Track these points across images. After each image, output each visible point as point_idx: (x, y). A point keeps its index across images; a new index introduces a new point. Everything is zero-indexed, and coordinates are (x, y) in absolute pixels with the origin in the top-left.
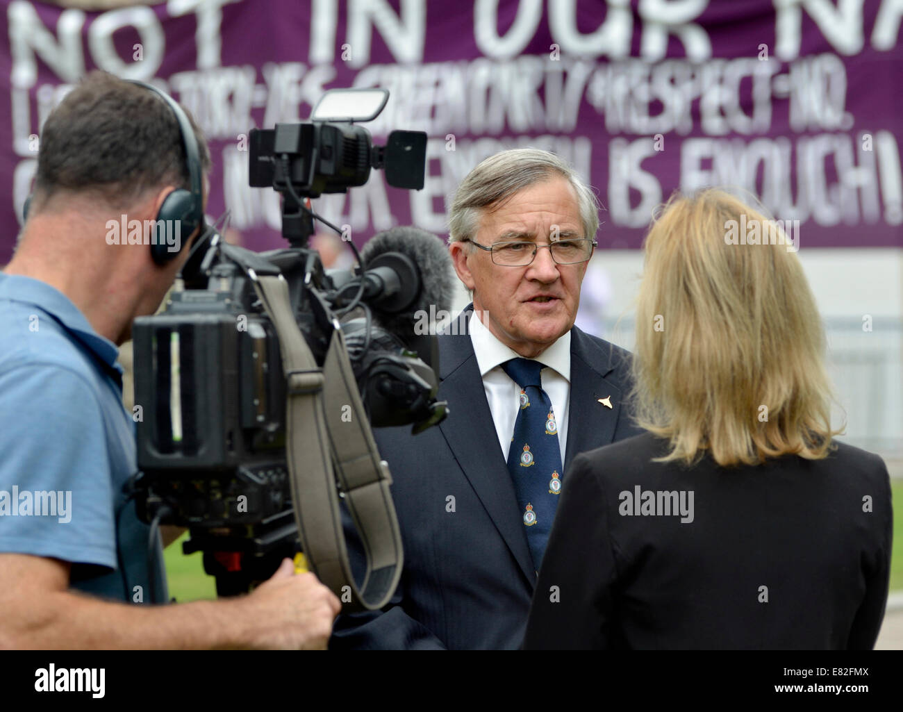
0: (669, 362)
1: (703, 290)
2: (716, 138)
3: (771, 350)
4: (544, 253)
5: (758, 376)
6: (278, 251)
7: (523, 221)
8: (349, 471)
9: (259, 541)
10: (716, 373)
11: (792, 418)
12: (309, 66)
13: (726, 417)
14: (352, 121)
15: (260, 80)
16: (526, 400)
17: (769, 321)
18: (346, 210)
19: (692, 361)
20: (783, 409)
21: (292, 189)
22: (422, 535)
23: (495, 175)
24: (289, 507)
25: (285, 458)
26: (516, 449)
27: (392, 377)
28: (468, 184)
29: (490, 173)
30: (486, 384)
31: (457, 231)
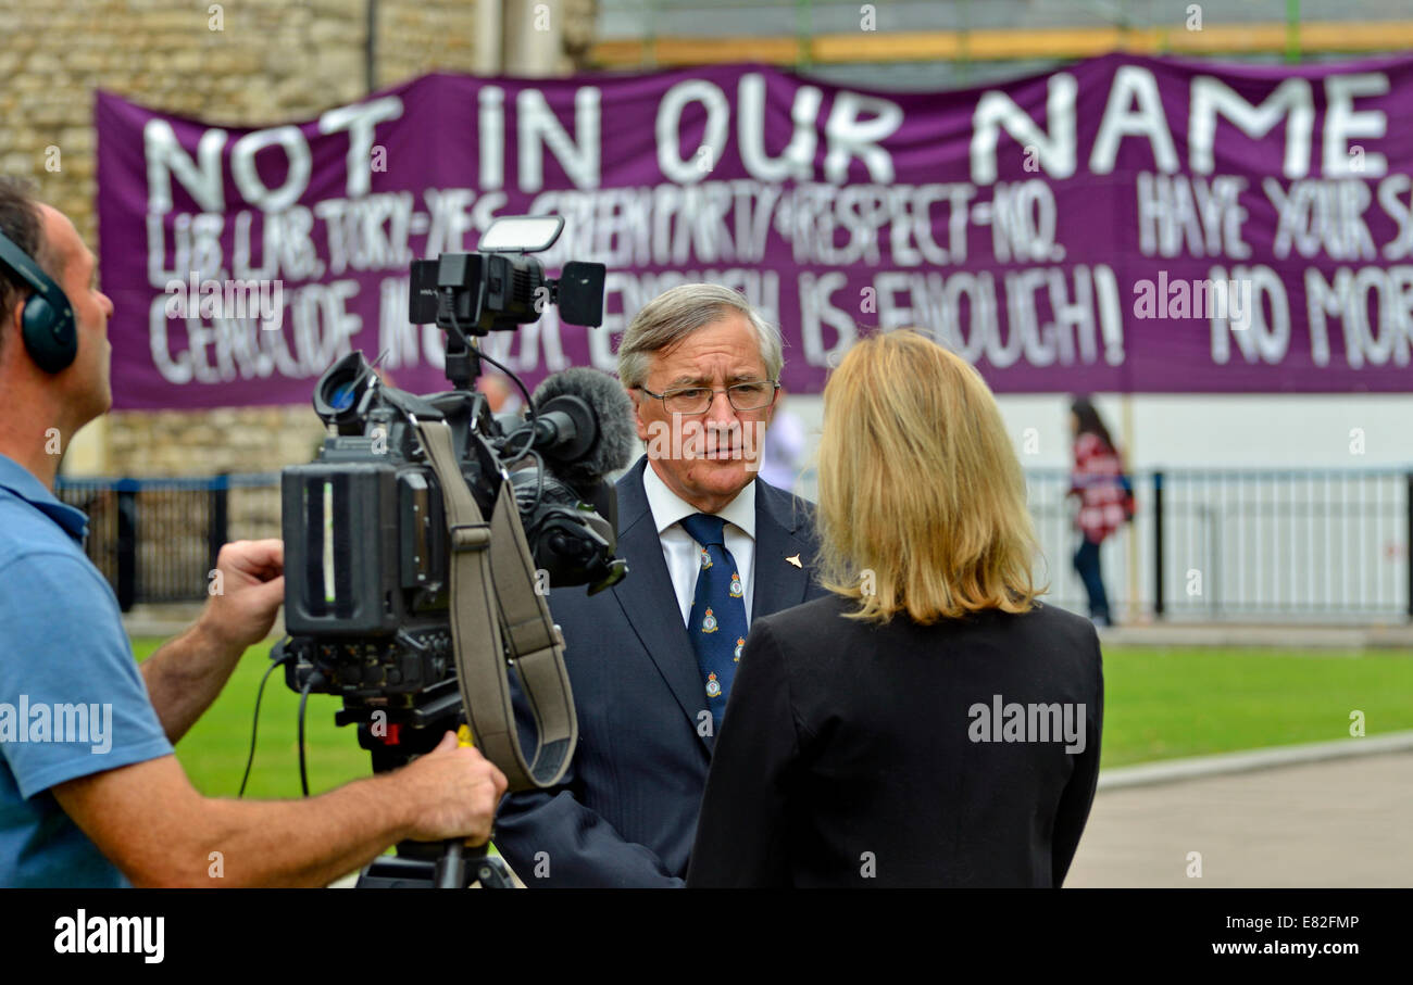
0: (859, 511)
1: (890, 430)
2: (909, 270)
3: (968, 491)
4: (721, 399)
5: (954, 520)
6: (442, 393)
7: (698, 366)
8: (519, 636)
9: (419, 712)
10: (910, 518)
11: (991, 566)
12: (480, 193)
13: (922, 566)
14: (525, 252)
15: (420, 207)
16: (708, 559)
17: (963, 459)
18: (515, 349)
19: (884, 507)
20: (983, 555)
21: (456, 326)
22: (596, 709)
23: (667, 316)
24: (453, 674)
25: (448, 621)
26: (697, 614)
27: (565, 532)
28: (637, 326)
29: (660, 315)
30: (665, 542)
31: (626, 378)
